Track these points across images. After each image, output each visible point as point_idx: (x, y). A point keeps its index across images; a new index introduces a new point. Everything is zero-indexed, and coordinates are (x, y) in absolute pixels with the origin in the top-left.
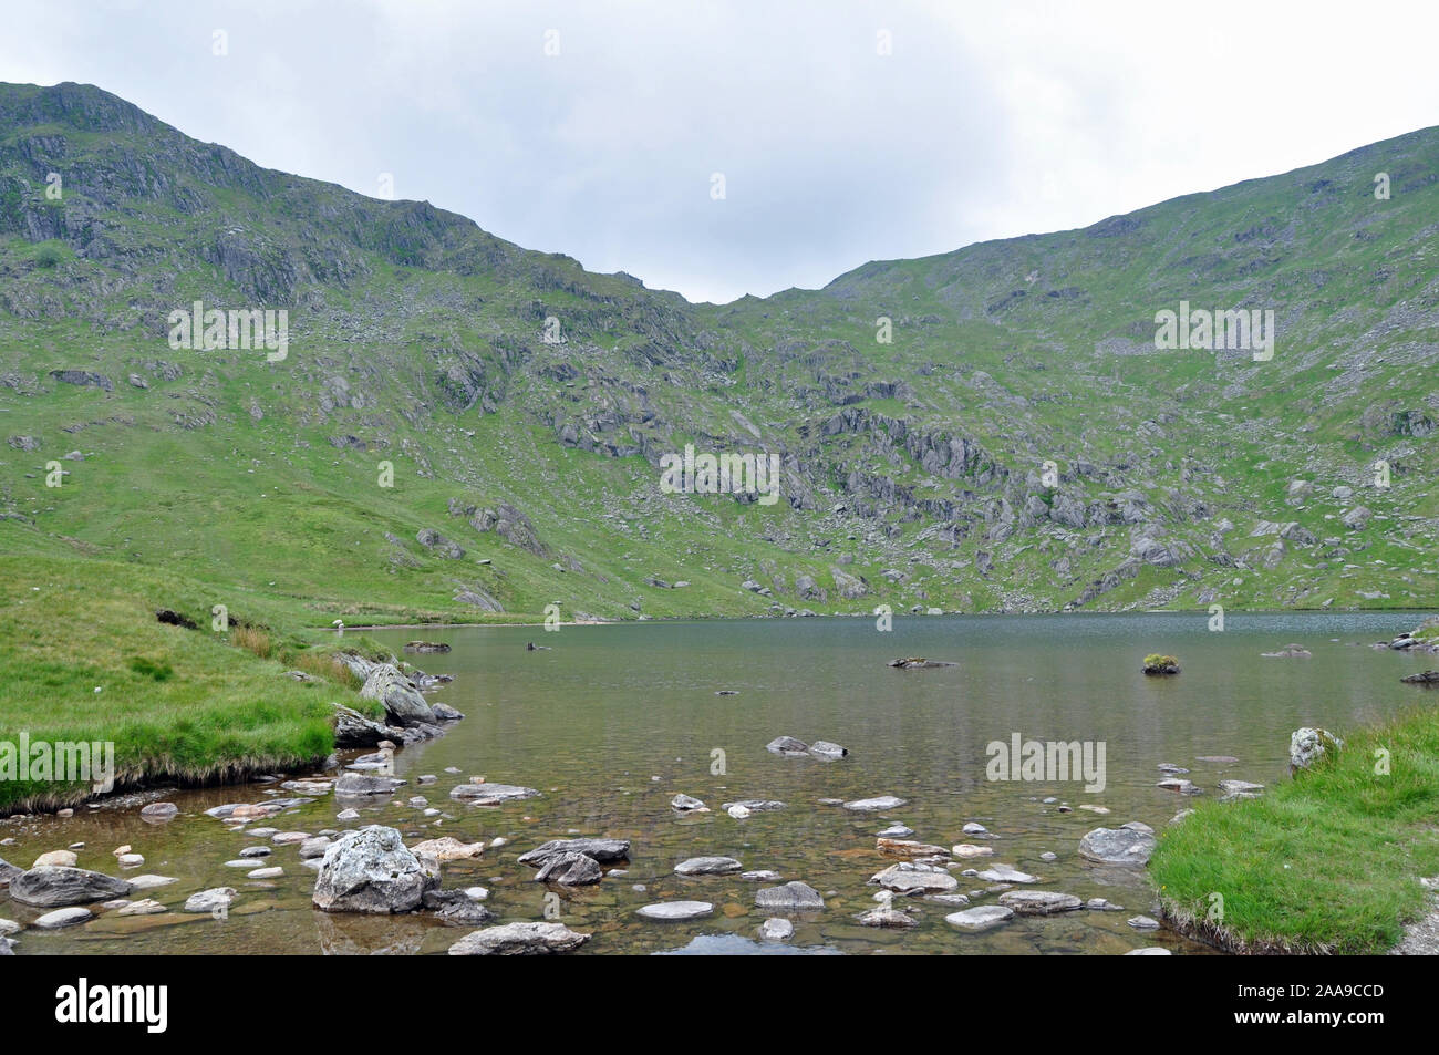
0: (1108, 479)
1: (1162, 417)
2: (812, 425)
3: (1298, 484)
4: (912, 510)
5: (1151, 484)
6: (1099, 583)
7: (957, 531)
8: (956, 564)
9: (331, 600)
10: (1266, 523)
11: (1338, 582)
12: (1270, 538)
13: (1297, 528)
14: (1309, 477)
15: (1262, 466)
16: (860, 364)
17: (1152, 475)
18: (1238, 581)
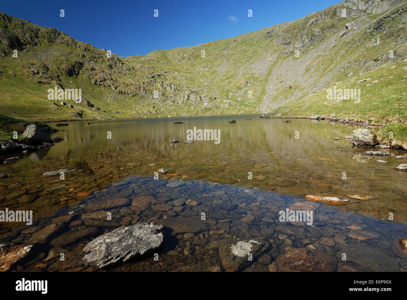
0: (199, 93)
1: (208, 82)
2: (145, 82)
3: (231, 94)
4: (165, 98)
5: (207, 94)
6: (198, 111)
7: (173, 102)
8: (173, 108)
9: (39, 117)
10: (226, 100)
11: (237, 110)
12: (226, 103)
13: (231, 101)
14: (232, 92)
15: (225, 90)
16: (154, 70)
17: (207, 92)
18: (221, 110)
